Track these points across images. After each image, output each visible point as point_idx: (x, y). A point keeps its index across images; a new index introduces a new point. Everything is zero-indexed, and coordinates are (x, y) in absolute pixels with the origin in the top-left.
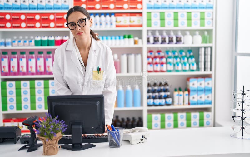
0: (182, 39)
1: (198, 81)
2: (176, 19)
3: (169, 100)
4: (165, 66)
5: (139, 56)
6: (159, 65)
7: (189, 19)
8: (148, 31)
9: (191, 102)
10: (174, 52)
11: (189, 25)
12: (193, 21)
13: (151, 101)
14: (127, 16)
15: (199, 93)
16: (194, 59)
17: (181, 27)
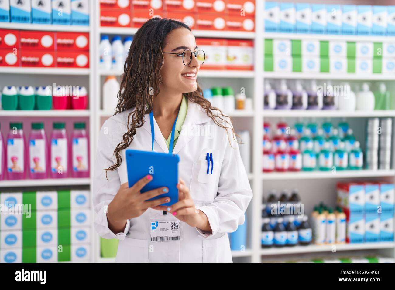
0: (336, 101)
1: (366, 192)
2: (324, 56)
3: (306, 234)
4: (299, 157)
5: (245, 137)
6: (287, 157)
7: (351, 56)
8: (266, 79)
9: (350, 237)
10: (312, 127)
11: (351, 69)
12: (358, 62)
13: (270, 236)
14: (221, 44)
15: (369, 216)
16: (357, 145)
17: (334, 74)
